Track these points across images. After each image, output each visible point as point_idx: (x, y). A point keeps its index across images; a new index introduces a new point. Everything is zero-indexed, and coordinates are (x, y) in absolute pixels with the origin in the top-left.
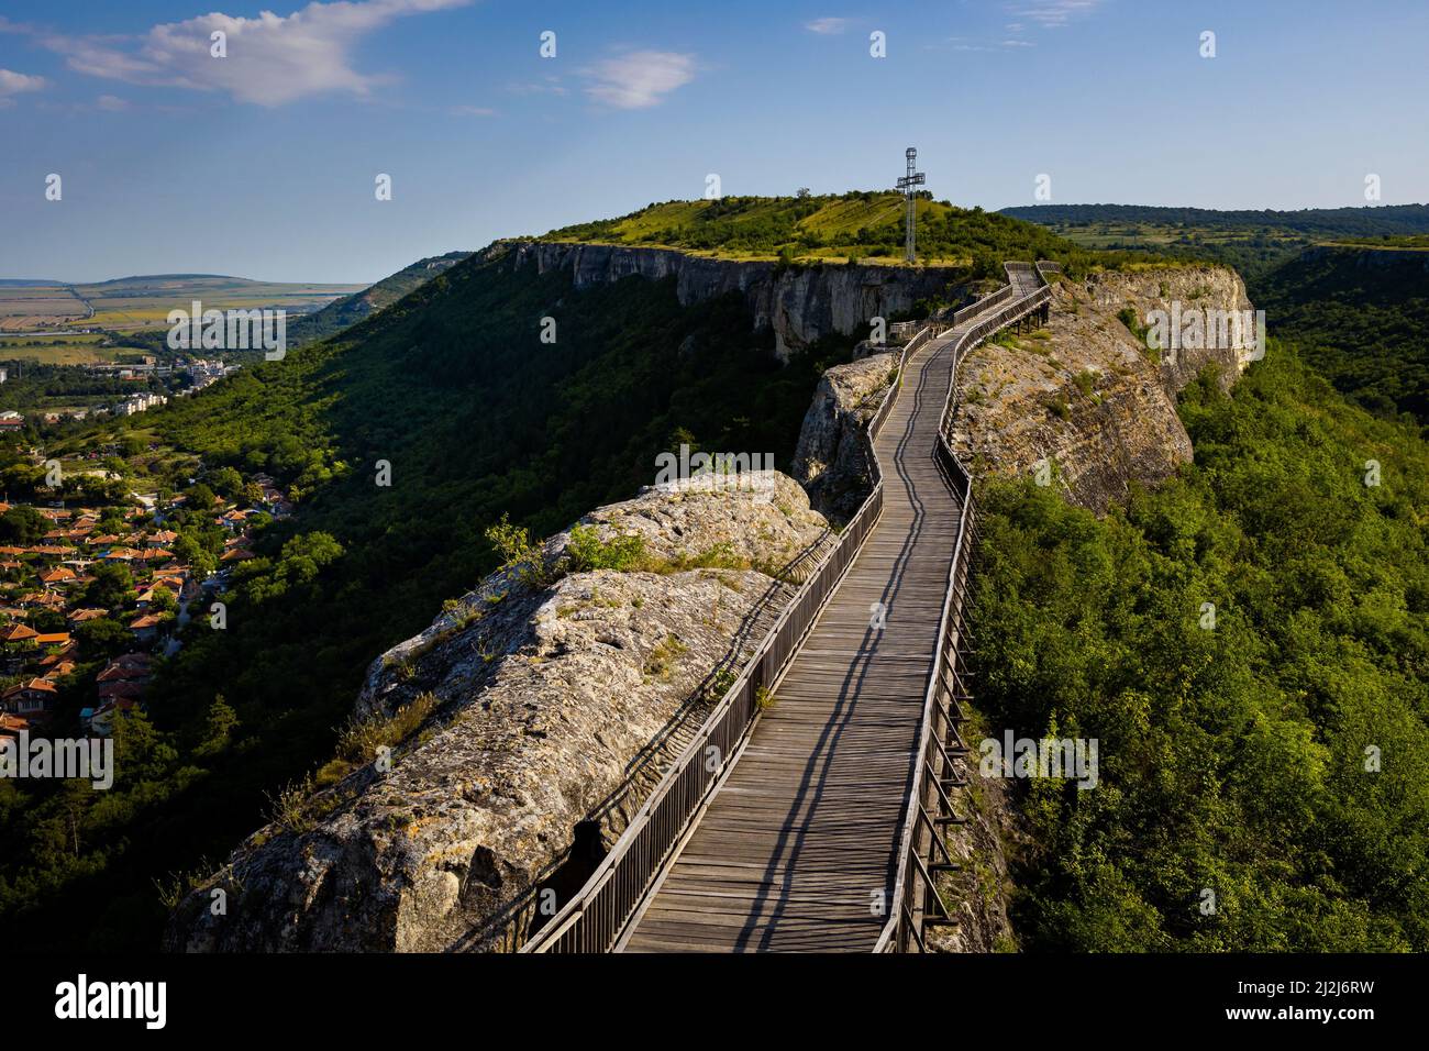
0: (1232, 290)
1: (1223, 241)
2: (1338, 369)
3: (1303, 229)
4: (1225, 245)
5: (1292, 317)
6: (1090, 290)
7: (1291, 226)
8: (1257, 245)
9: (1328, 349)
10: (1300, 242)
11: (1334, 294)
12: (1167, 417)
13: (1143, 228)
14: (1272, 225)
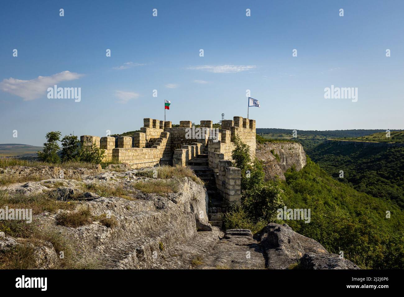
0: (299, 148)
1: (304, 138)
2: (334, 171)
3: (325, 136)
4: (305, 140)
5: (322, 158)
6: (265, 146)
7: (322, 135)
8: (313, 140)
9: (331, 166)
10: (324, 139)
11: (332, 152)
12: (279, 171)
13: (283, 135)
14: (317, 134)
